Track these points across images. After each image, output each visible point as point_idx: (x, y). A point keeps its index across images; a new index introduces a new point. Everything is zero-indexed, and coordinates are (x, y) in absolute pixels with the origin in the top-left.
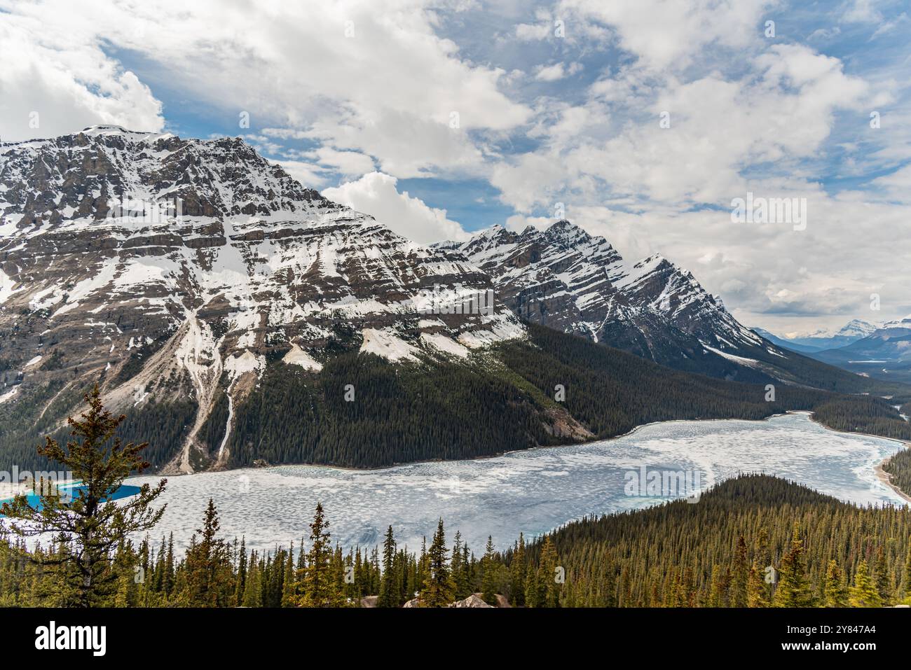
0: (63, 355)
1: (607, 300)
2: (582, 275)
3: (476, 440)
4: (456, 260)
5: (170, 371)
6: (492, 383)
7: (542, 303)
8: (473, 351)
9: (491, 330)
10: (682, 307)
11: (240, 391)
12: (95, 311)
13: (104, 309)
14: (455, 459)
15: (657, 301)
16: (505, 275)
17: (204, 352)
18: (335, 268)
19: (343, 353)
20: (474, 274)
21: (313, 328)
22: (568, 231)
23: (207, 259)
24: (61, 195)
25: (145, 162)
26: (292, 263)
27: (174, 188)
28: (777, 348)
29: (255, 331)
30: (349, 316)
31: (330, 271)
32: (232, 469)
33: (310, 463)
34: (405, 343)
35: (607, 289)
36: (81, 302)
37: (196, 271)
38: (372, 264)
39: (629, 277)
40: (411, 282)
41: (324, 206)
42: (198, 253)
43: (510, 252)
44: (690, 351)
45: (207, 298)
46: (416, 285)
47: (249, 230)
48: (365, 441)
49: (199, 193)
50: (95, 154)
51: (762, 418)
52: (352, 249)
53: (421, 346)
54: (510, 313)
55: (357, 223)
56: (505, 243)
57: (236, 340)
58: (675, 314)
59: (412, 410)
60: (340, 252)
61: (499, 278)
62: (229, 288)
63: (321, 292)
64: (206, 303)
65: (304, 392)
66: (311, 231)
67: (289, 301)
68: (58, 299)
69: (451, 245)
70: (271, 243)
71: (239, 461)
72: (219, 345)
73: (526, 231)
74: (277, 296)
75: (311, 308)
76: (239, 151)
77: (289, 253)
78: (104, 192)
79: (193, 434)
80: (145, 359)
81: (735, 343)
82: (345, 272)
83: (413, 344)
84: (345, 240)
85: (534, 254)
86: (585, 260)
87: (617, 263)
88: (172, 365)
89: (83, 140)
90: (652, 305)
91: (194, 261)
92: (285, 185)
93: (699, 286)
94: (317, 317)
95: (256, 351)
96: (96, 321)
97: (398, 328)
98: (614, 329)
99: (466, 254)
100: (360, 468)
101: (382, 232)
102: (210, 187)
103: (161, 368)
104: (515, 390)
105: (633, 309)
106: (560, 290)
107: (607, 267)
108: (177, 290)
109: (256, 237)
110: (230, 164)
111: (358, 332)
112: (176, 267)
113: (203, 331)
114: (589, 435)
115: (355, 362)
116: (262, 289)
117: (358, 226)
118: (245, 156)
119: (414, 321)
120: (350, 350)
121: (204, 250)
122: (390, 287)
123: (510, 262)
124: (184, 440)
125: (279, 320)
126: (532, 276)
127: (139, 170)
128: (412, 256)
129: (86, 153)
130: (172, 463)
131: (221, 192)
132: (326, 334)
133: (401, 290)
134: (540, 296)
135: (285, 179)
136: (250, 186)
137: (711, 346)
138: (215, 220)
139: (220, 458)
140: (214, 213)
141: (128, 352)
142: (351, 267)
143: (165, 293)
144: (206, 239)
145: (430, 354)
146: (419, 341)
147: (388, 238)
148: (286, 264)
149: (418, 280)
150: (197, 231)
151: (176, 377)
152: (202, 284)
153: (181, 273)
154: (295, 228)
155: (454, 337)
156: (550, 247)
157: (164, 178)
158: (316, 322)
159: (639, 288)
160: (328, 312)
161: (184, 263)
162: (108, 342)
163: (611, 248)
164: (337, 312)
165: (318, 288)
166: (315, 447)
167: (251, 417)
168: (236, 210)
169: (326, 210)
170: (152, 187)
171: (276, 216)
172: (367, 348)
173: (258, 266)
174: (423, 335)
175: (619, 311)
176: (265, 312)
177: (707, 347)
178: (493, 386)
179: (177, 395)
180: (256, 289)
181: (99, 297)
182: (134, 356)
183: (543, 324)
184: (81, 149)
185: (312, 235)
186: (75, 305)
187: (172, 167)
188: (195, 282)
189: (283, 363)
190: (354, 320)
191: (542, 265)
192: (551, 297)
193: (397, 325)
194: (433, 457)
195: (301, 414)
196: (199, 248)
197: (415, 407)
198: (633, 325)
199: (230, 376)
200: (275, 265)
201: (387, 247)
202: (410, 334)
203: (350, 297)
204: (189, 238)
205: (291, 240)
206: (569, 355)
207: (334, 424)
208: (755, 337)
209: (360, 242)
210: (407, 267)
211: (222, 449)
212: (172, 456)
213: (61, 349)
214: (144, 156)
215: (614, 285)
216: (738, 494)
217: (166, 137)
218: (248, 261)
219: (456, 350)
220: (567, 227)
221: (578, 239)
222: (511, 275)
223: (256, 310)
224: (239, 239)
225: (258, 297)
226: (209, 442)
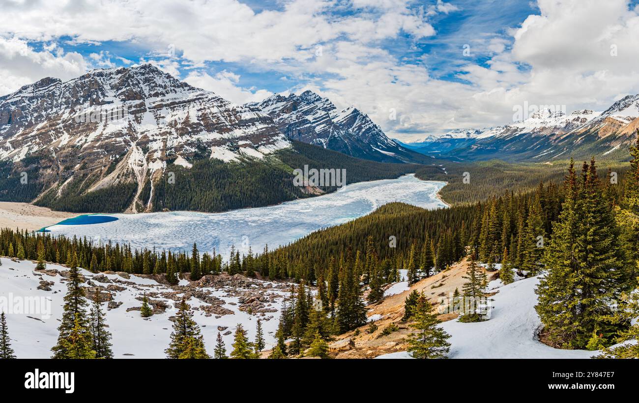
0: (87, 163)
1: (330, 128)
2: (318, 116)
3: (268, 198)
4: (255, 111)
5: (126, 170)
6: (275, 170)
7: (299, 130)
8: (265, 155)
9: (274, 144)
10: (363, 130)
11: (155, 178)
12: (97, 145)
13: (100, 144)
14: (258, 207)
15: (352, 128)
16: (281, 117)
17: (140, 160)
18: (196, 118)
19: (202, 159)
20: (265, 117)
21: (187, 148)
22: (311, 95)
23: (139, 119)
24: (82, 99)
25: (112, 80)
26: (176, 117)
27: (124, 90)
28: (402, 148)
29: (161, 150)
30: (204, 141)
31: (194, 120)
32: (154, 212)
33: (188, 210)
34: (232, 152)
35: (329, 123)
36: (92, 141)
37: (135, 124)
38: (214, 115)
39: (339, 116)
40: (234, 123)
41: (190, 89)
42: (135, 116)
43: (282, 106)
44: (367, 150)
45: (140, 136)
46: (236, 124)
47: (156, 104)
48: (213, 200)
49: (134, 90)
50: (93, 81)
51: (396, 178)
52: (204, 108)
53: (240, 154)
54: (283, 135)
55: (206, 96)
56: (280, 102)
57: (153, 155)
58: (361, 134)
59: (236, 184)
60: (198, 110)
61: (278, 119)
62: (149, 131)
63: (190, 130)
64: (139, 139)
65: (184, 178)
66: (185, 102)
67: (175, 135)
68: (83, 141)
69: (254, 104)
70: (167, 109)
71: (157, 208)
72: (146, 157)
73: (290, 96)
74: (170, 133)
75: (186, 138)
76: (150, 70)
77: (175, 113)
78: (97, 95)
79: (137, 196)
80: (116, 164)
81: (386, 146)
82: (201, 120)
83: (236, 153)
84: (201, 104)
85: (294, 107)
86: (319, 109)
87: (334, 110)
88: (127, 167)
89: (89, 76)
90: (350, 130)
91: (134, 120)
92: (172, 82)
93: (370, 120)
94: (189, 142)
95: (162, 159)
96: (97, 149)
97: (228, 146)
98: (333, 141)
99: (261, 108)
100: (212, 212)
101: (219, 99)
102: (139, 87)
103: (123, 168)
104: (286, 173)
105: (342, 132)
106: (307, 123)
107: (329, 112)
108: (127, 134)
109: (160, 107)
110: (147, 76)
111: (209, 148)
112: (126, 124)
113: (139, 151)
114: (322, 192)
115: (208, 163)
116: (163, 130)
117: (207, 97)
118: (153, 71)
119: (236, 142)
120: (205, 157)
121: (137, 115)
122: (223, 126)
123: (283, 111)
124: (133, 199)
125: (171, 145)
126: (294, 117)
127: (110, 84)
128: (234, 110)
129: (90, 81)
130: (129, 209)
131: (144, 88)
132: (193, 150)
133: (229, 127)
134: (298, 127)
135: (172, 79)
136: (156, 84)
137: (376, 147)
138: (141, 101)
139: (148, 207)
140: (141, 98)
141: (110, 162)
142: (204, 117)
143: (123, 135)
144: (138, 110)
145: (244, 157)
146: (239, 151)
147: (221, 102)
148: (173, 118)
149: (237, 122)
150: (134, 107)
151: (129, 172)
152: (137, 131)
153: (129, 126)
154: (177, 101)
155: (256, 148)
156: (302, 103)
157: (120, 86)
158: (189, 145)
159: (344, 122)
160: (194, 140)
161: (129, 121)
162: (102, 158)
163: (331, 103)
164: (198, 140)
165: (189, 128)
166: (190, 203)
167: (160, 189)
168: (150, 95)
169: (191, 91)
170: (115, 90)
171: (168, 96)
172: (214, 156)
173: (161, 120)
174: (240, 148)
175: (335, 133)
176: (165, 141)
177: (374, 148)
178: (275, 172)
179: (129, 180)
180: (160, 131)
181: (97, 140)
182: (112, 163)
183: (300, 140)
184: (88, 80)
185: (185, 104)
186: (90, 143)
187: (123, 81)
188: (135, 130)
189: (174, 165)
190: (207, 143)
191: (298, 111)
192: (303, 127)
193: (228, 144)
194: (247, 206)
195: (183, 188)
196: (135, 114)
197: (237, 183)
198: (342, 139)
199: (151, 171)
200: (169, 119)
201: (221, 106)
202: (235, 148)
203: (204, 132)
204: (131, 110)
205: (176, 107)
206: (312, 155)
207: (198, 192)
208: (394, 143)
209: (208, 105)
210: (231, 115)
211: (149, 203)
212: (128, 206)
213: (86, 161)
214: (111, 78)
215: (333, 120)
216: (385, 211)
217: (119, 68)
218: (156, 118)
219: (257, 155)
220: (310, 94)
221: (315, 99)
222: (283, 117)
223: (161, 140)
224: (152, 108)
225: (161, 135)
226: (143, 200)
